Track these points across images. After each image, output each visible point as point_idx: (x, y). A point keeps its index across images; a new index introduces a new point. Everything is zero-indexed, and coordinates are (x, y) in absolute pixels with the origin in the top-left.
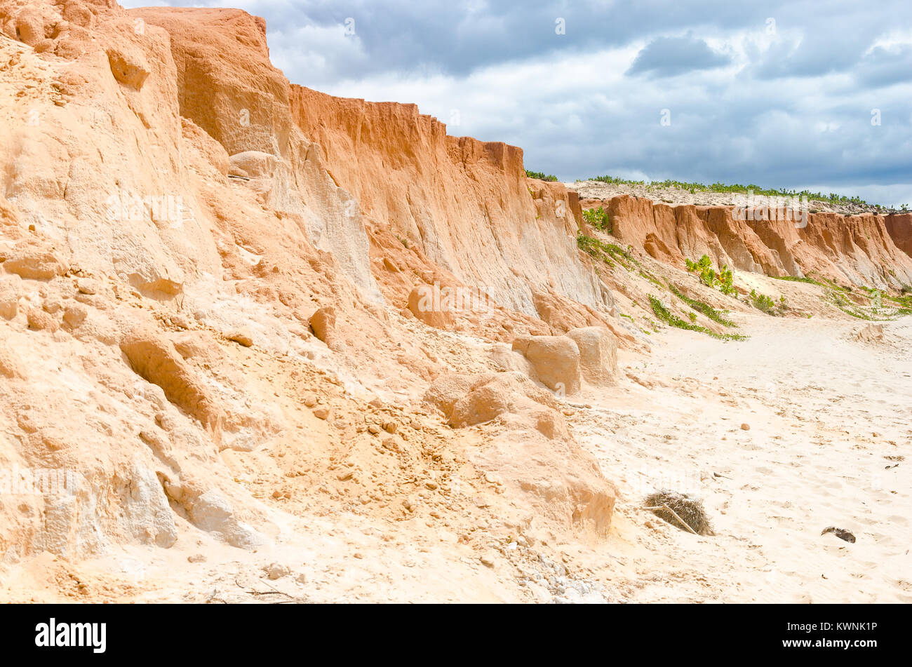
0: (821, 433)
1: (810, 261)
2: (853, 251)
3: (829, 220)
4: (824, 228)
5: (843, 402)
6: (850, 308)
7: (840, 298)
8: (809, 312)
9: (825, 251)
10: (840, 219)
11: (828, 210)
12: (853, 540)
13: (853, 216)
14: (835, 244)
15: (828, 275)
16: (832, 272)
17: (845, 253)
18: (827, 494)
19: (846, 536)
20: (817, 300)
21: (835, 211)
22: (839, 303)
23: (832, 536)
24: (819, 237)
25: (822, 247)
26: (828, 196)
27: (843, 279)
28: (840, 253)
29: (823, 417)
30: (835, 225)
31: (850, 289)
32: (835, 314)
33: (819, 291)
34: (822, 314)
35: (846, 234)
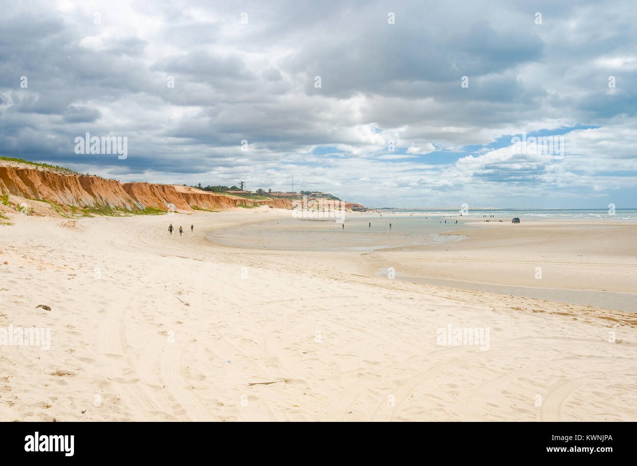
0: (42, 265)
1: (45, 193)
2: (65, 190)
3: (55, 176)
4: (53, 179)
5: (54, 252)
6: (62, 214)
7: (58, 209)
8: (44, 214)
9: (53, 189)
10: (60, 176)
11: (55, 172)
12: (50, 310)
13: (66, 175)
14: (57, 186)
15: (53, 199)
16: (55, 198)
17: (62, 191)
18: (41, 291)
19: (46, 308)
20: (48, 209)
21: (58, 173)
22: (57, 211)
23: (41, 308)
24: (50, 183)
25: (52, 188)
26: (55, 166)
27: (59, 201)
28: (59, 190)
29: (43, 258)
30: (58, 178)
31: (62, 206)
32: (55, 216)
33: (49, 205)
34: (50, 215)
35: (62, 183)
